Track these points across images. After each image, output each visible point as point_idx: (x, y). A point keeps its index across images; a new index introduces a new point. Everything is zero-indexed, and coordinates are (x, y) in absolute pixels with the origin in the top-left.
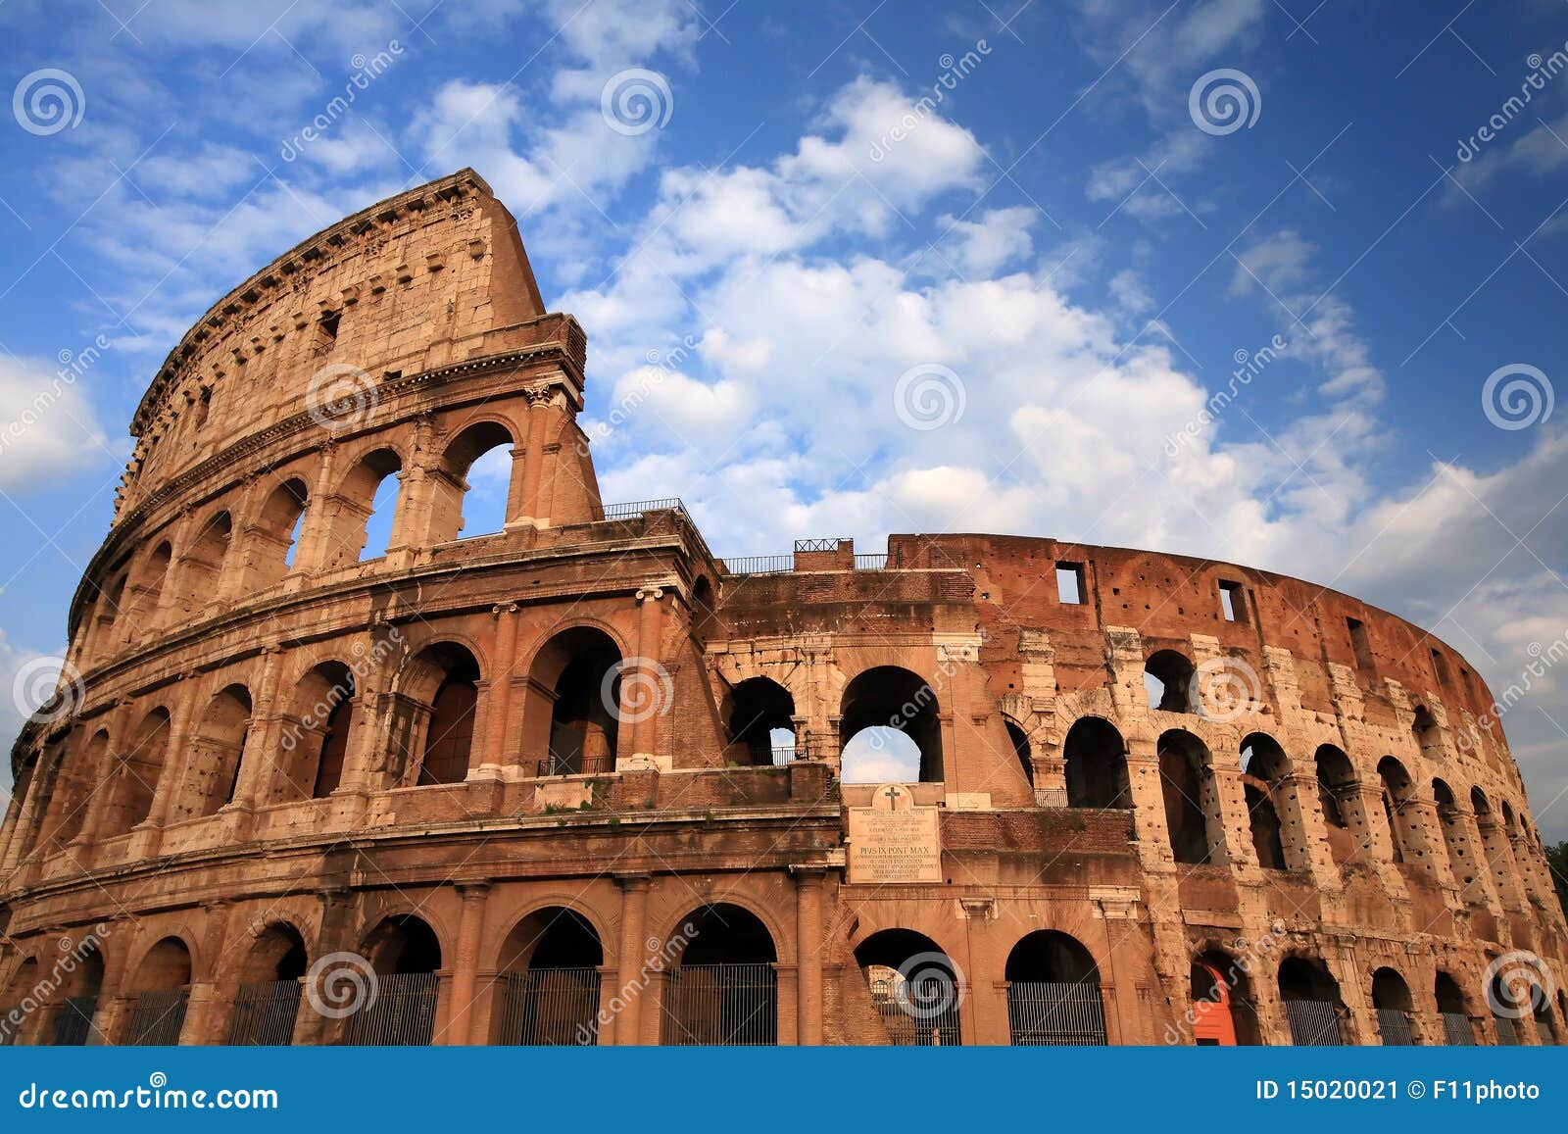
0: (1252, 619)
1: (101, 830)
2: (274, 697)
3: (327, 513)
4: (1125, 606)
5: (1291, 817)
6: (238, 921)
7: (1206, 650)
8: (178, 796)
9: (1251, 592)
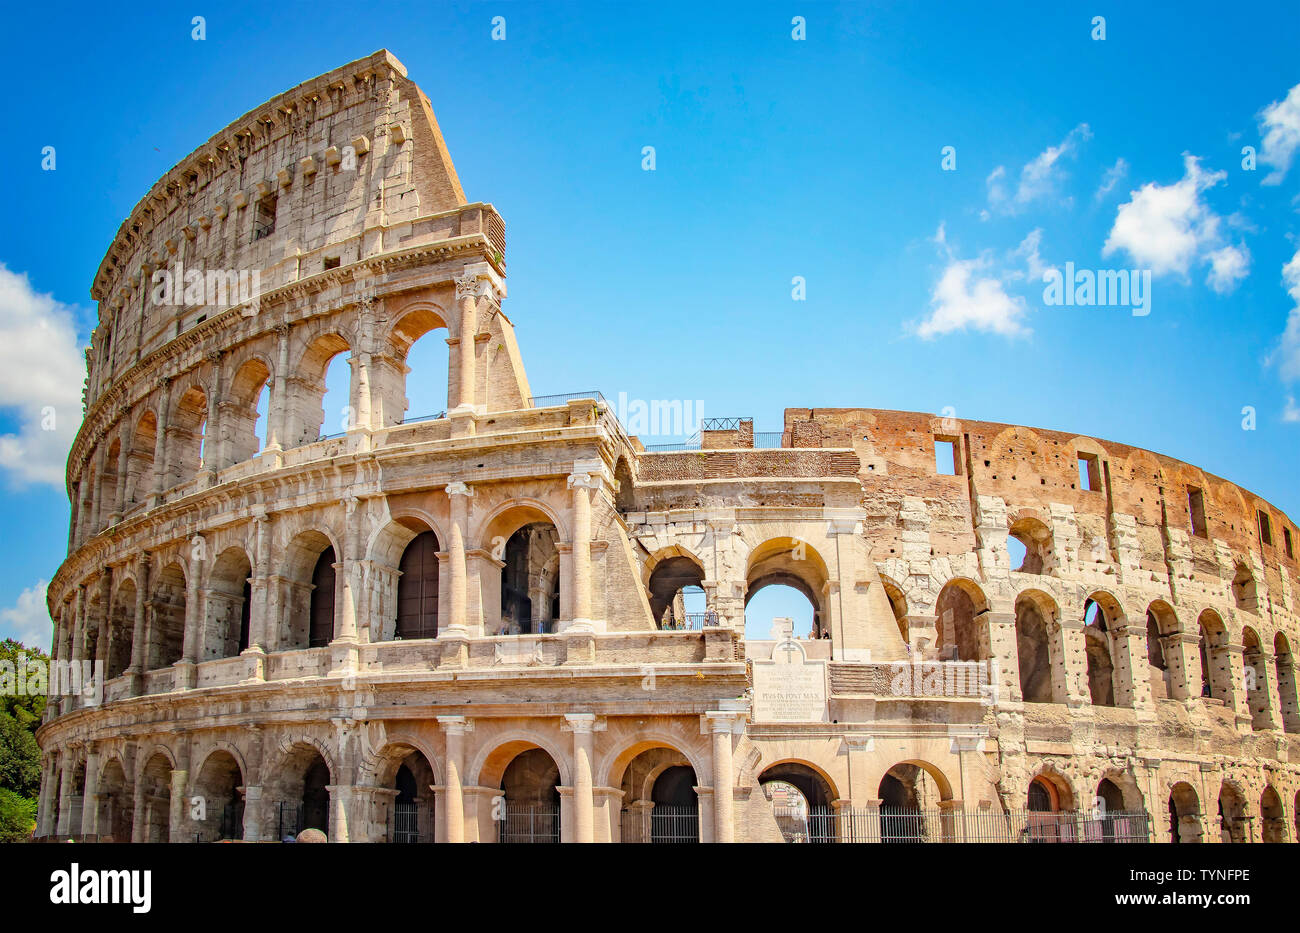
0: (1104, 489)
1: (146, 662)
2: (269, 560)
3: (289, 393)
4: (994, 477)
5: (1122, 663)
6: (271, 741)
7: (1063, 519)
8: (203, 640)
9: (1105, 463)
